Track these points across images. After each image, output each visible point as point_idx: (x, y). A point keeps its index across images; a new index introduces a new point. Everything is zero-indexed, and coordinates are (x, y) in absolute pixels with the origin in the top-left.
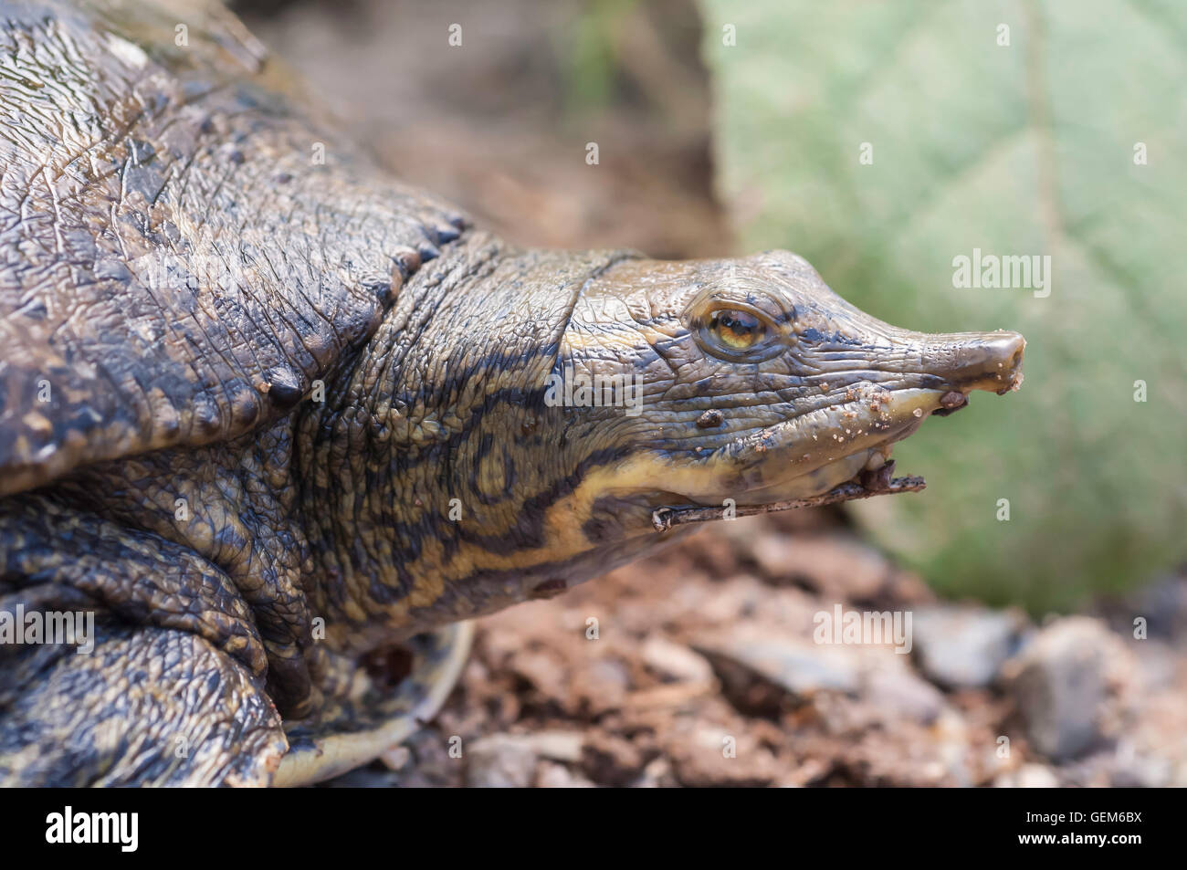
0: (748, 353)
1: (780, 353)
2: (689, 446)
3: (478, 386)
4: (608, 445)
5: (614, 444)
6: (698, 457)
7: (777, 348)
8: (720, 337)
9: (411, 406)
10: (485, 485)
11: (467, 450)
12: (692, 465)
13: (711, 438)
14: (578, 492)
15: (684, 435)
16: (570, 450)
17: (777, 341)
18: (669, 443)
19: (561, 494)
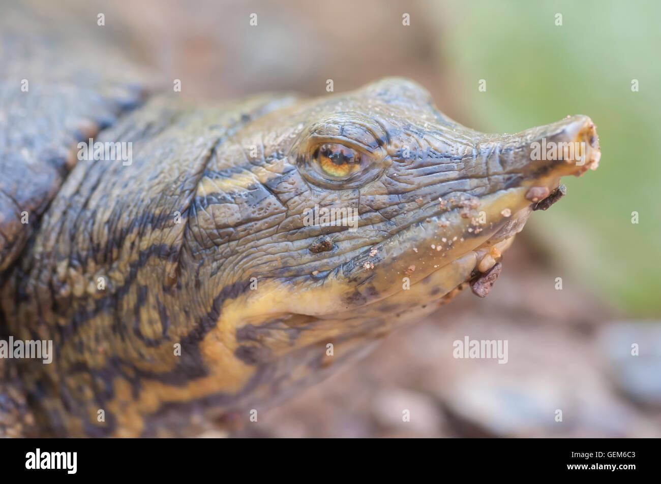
0: (350, 180)
1: (378, 177)
2: (306, 271)
3: (133, 244)
4: (236, 279)
5: (241, 278)
6: (316, 279)
7: (375, 171)
8: (321, 167)
9: (84, 263)
10: (147, 331)
11: (129, 300)
12: (311, 289)
13: (325, 261)
14: (220, 325)
15: (300, 262)
16: (204, 289)
17: (373, 165)
18: (289, 271)
19: (207, 329)
